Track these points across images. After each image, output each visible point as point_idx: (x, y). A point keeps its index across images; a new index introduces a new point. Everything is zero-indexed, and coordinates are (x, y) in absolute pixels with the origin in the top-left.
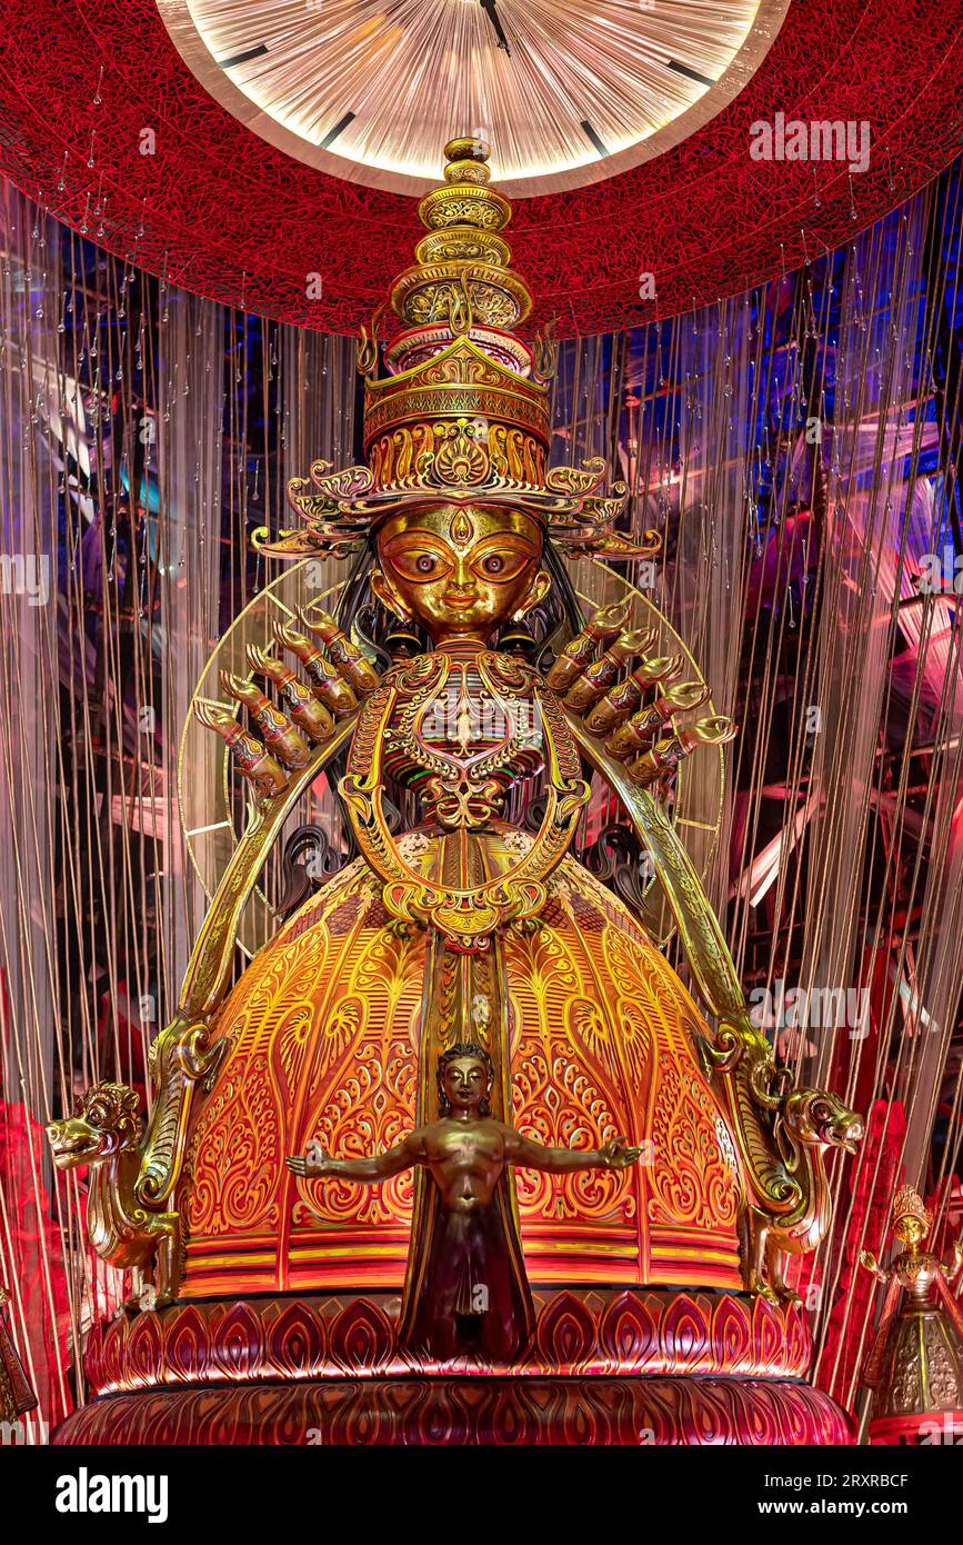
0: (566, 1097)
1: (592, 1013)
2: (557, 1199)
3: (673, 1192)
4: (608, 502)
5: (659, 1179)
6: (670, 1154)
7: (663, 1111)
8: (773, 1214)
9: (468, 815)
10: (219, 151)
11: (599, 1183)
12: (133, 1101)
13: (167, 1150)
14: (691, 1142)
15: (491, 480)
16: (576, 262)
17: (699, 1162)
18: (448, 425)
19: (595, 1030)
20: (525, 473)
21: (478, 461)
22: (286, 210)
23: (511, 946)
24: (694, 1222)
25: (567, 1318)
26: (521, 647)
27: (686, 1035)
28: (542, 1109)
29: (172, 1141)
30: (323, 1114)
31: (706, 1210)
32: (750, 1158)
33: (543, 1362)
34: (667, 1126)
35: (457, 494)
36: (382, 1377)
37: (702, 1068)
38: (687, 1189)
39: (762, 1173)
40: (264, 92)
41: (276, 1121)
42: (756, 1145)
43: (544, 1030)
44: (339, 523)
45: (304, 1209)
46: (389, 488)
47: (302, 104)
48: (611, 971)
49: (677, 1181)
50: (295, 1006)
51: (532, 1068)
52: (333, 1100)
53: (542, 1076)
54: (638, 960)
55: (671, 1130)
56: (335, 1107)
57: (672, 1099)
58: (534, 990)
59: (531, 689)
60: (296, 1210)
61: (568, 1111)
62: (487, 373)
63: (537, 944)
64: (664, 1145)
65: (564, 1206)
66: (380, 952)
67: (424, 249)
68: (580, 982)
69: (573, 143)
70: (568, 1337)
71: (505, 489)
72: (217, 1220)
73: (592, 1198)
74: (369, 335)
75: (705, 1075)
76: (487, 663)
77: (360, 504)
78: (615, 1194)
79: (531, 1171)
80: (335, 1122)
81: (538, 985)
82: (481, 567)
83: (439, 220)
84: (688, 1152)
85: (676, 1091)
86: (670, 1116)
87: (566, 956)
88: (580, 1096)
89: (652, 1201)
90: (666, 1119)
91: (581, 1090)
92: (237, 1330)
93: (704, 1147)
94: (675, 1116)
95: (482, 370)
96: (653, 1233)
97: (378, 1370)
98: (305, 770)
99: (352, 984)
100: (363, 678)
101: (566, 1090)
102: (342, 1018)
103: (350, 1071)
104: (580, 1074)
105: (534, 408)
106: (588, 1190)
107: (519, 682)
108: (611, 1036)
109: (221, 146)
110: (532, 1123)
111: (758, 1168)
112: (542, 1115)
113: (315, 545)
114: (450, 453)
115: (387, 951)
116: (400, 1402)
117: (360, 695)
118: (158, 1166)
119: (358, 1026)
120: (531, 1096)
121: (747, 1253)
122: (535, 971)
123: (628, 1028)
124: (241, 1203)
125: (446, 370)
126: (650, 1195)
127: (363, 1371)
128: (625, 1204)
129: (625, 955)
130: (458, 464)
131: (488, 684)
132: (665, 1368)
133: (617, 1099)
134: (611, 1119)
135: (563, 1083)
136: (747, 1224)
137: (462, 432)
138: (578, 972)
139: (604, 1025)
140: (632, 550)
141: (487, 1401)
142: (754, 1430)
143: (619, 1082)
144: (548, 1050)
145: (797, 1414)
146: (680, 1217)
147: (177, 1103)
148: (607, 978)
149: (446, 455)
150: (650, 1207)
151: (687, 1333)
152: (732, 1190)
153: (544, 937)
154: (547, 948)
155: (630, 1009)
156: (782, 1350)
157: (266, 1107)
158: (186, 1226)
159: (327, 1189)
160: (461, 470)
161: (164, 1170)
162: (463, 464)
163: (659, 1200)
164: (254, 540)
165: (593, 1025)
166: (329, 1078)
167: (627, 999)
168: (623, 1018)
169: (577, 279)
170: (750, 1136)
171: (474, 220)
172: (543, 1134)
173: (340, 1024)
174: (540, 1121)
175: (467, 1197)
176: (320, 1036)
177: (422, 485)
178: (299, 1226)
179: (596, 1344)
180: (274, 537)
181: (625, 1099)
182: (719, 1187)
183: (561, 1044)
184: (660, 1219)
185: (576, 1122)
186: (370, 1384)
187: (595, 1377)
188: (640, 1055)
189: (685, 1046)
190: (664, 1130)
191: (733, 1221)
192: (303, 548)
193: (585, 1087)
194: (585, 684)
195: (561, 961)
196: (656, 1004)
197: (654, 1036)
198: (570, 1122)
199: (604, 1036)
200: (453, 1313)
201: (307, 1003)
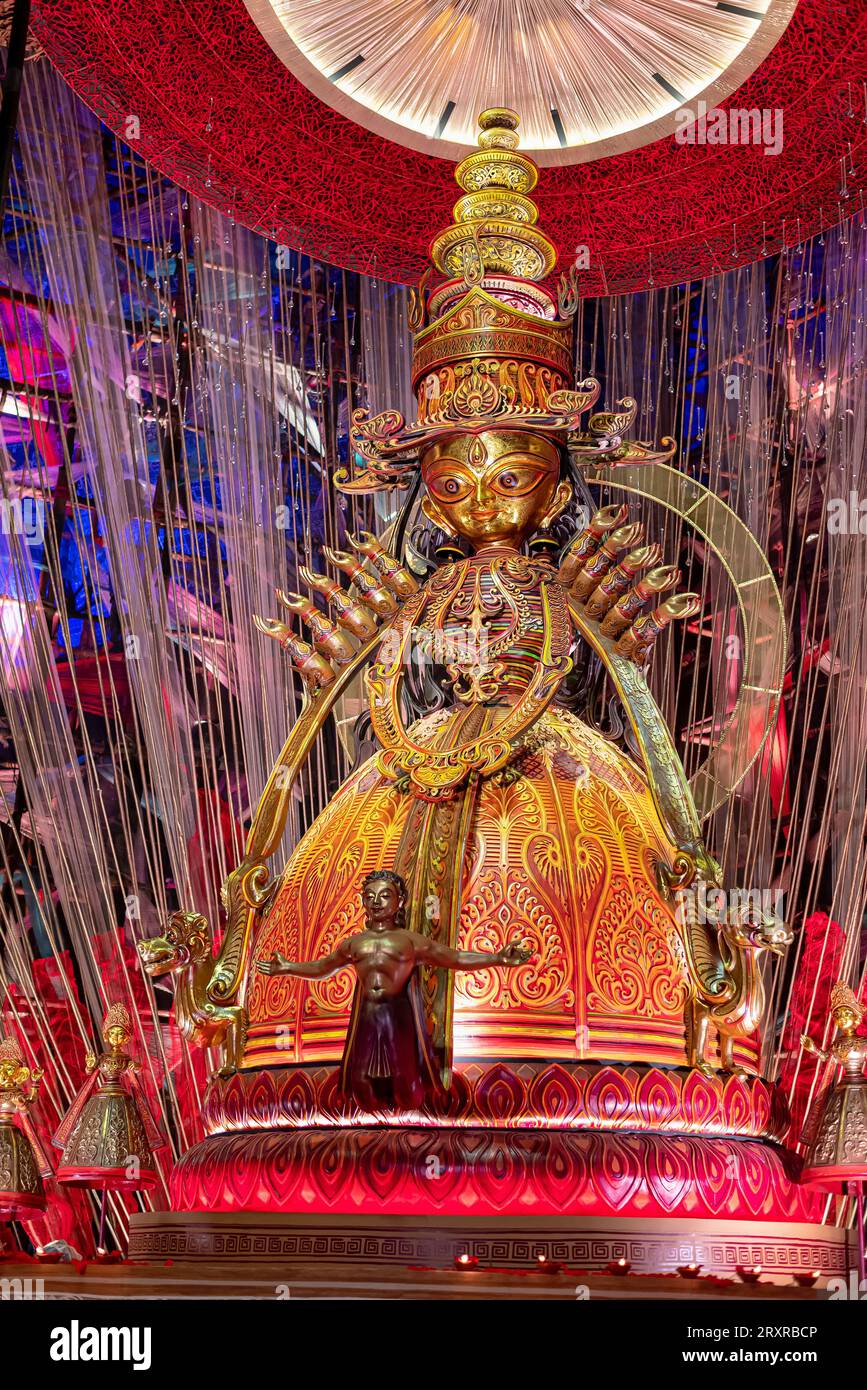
0: (517, 914)
1: (550, 846)
2: (503, 993)
3: (613, 988)
4: (618, 416)
5: (599, 977)
6: (612, 957)
7: (607, 923)
8: (711, 1005)
9: (480, 692)
10: (363, 154)
11: (541, 980)
12: (202, 925)
13: (234, 961)
14: (636, 947)
15: (500, 409)
16: (697, 204)
17: (644, 964)
18: (465, 365)
19: (550, 859)
20: (537, 399)
21: (489, 394)
22: (435, 196)
23: (488, 796)
24: (635, 1011)
25: (500, 1085)
26: (548, 549)
27: (646, 862)
28: (494, 923)
29: (238, 954)
30: (329, 931)
31: (649, 1002)
32: (694, 960)
33: (481, 1116)
34: (611, 935)
35: (470, 424)
36: (358, 1127)
37: (659, 888)
38: (628, 985)
39: (703, 972)
40: (373, 96)
41: (298, 937)
42: (700, 949)
43: (504, 860)
44: (393, 459)
45: (313, 1002)
46: (416, 425)
47: (407, 101)
48: (576, 811)
49: (618, 978)
50: (322, 849)
51: (489, 891)
52: (336, 920)
53: (497, 897)
54: (610, 803)
55: (615, 938)
56: (337, 926)
57: (620, 914)
58: (501, 830)
59: (539, 584)
60: (308, 1004)
61: (516, 924)
62: (498, 315)
63: (511, 792)
64: (606, 950)
65: (509, 999)
66: (385, 805)
67: (459, 213)
68: (544, 822)
69: (653, 96)
70: (500, 1098)
71: (514, 415)
72: (262, 1013)
73: (535, 992)
74: (417, 296)
75: (662, 896)
76: (499, 565)
77: (393, 442)
78: (556, 988)
79: (482, 971)
80: (336, 936)
81: (505, 824)
82: (497, 484)
83: (473, 185)
84: (632, 956)
85: (625, 907)
86: (615, 927)
87: (535, 801)
88: (529, 912)
89: (591, 995)
90: (611, 930)
91: (529, 908)
92: (262, 1091)
93: (651, 951)
94: (621, 927)
95: (494, 314)
96: (590, 1019)
97: (354, 1121)
98: (350, 664)
99: (361, 830)
100: (402, 585)
101: (517, 907)
102: (348, 856)
103: (349, 899)
104: (531, 894)
105: (546, 342)
106: (531, 987)
107: (525, 578)
108: (565, 863)
109: (363, 150)
110: (485, 934)
111: (700, 969)
112: (494, 928)
113: (383, 480)
114: (465, 390)
115: (390, 803)
116: (362, 1145)
117: (400, 601)
118: (226, 973)
119: (359, 862)
120: (486, 913)
121: (691, 1036)
122: (504, 814)
123: (583, 857)
124: (275, 1000)
125: (463, 319)
126: (589, 989)
127: (344, 1121)
128: (565, 996)
129: (597, 799)
130: (472, 399)
131: (497, 582)
132: (593, 1124)
133: (563, 915)
134: (555, 930)
135: (515, 902)
136: (691, 1014)
137: (475, 370)
138: (544, 813)
139: (559, 855)
140: (649, 456)
141: (427, 1146)
142: (710, 1174)
143: (567, 901)
144: (504, 876)
145: (754, 1162)
146: (620, 1008)
147: (242, 925)
148: (570, 817)
149: (461, 391)
150: (589, 999)
151: (611, 1097)
152: (681, 985)
153: (518, 787)
154: (519, 796)
155: (588, 843)
156: (720, 1114)
157: (294, 927)
158: (247, 1016)
159: (329, 987)
160: (475, 404)
161: (231, 975)
162: (478, 397)
163: (598, 993)
164: (335, 482)
165: (549, 856)
166: (334, 903)
167: (588, 834)
168: (579, 850)
169: (701, 221)
170: (696, 943)
171: (500, 182)
172: (493, 942)
173: (347, 861)
174: (492, 932)
175: (377, 988)
176: (333, 871)
177: (443, 420)
178: (310, 1014)
179: (525, 1103)
180: (350, 478)
181: (570, 914)
182: (665, 984)
183: (517, 872)
184: (599, 1008)
185: (523, 933)
186: (350, 1132)
187: (528, 1130)
188: (592, 878)
189: (644, 871)
190: (607, 938)
191: (681, 1010)
192: (373, 484)
193: (534, 905)
194: (586, 575)
195: (530, 806)
196: (619, 837)
197: (609, 863)
198: (518, 933)
199: (558, 864)
200: (367, 1076)
201: (330, 847)
